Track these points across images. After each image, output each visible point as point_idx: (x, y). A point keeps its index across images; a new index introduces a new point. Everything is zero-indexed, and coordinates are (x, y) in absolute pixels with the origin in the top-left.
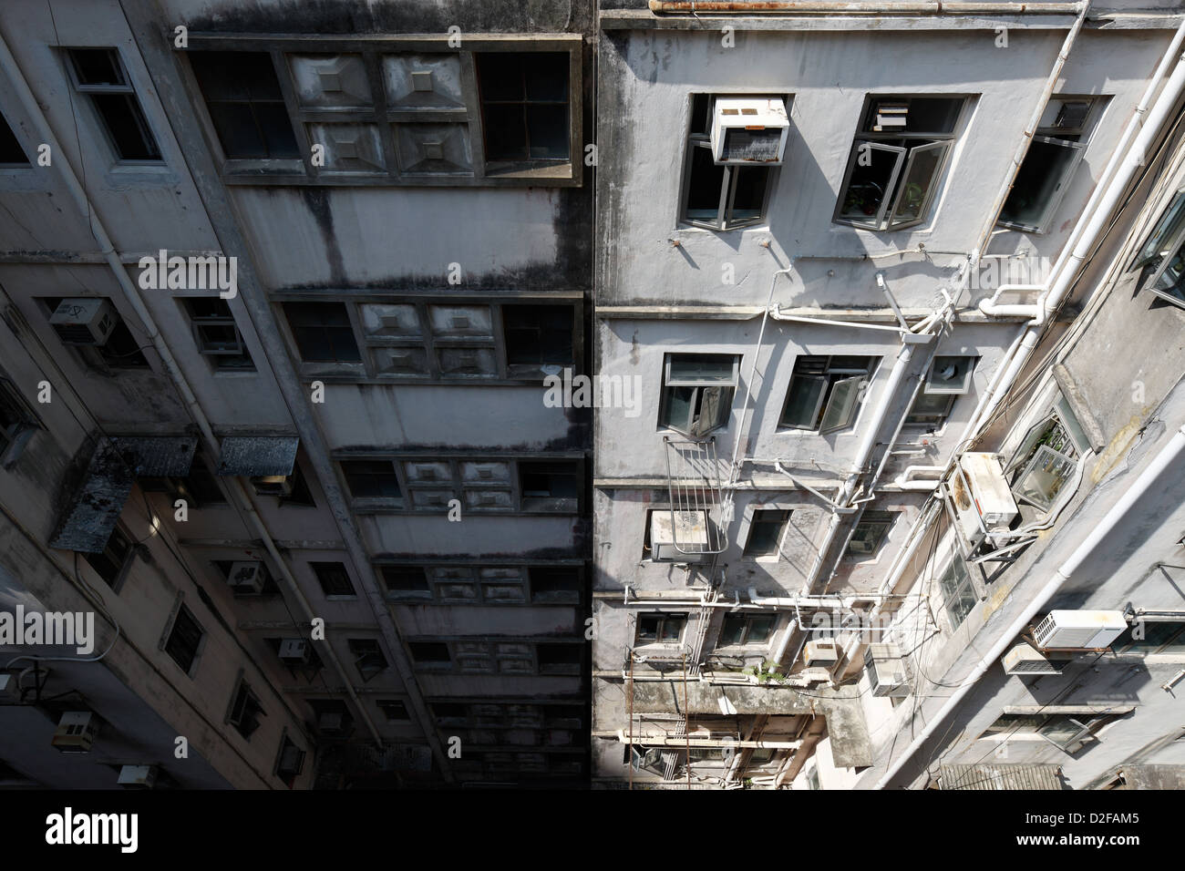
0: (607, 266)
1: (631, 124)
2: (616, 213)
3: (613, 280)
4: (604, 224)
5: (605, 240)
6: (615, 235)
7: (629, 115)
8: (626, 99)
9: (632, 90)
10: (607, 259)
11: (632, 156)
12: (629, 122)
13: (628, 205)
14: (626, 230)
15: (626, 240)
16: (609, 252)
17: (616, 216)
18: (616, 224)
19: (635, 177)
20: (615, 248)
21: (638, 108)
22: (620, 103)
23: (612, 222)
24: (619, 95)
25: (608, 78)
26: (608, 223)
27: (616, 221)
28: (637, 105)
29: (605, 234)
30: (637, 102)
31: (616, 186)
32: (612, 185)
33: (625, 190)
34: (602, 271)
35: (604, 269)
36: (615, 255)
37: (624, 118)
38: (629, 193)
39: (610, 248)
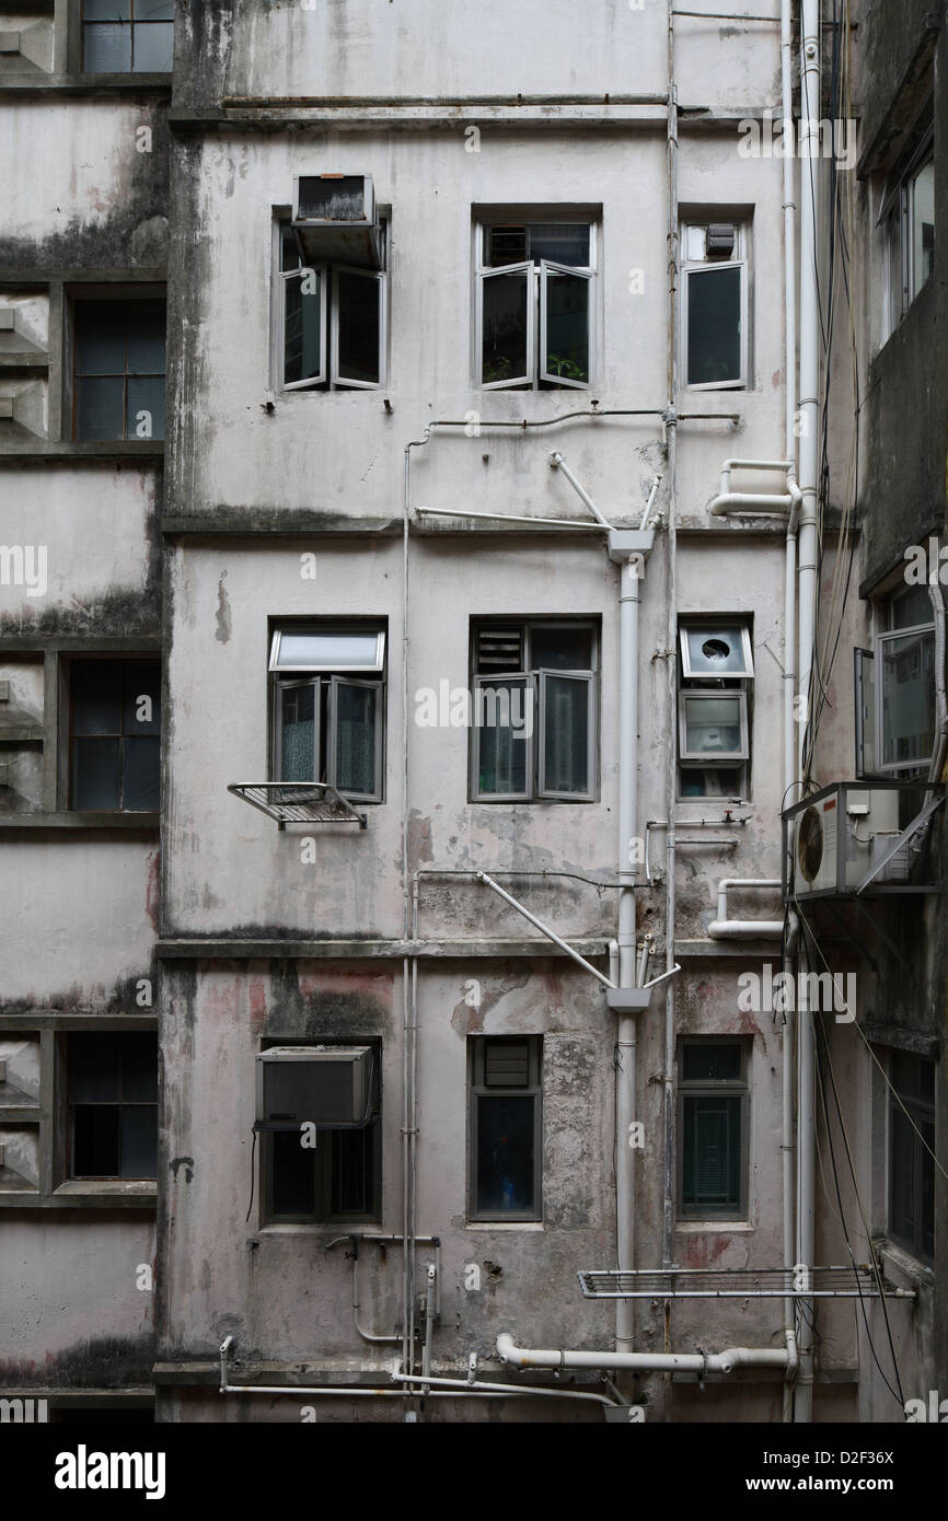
0: (179, 449)
1: (207, 241)
2: (191, 364)
3: (188, 471)
4: (175, 379)
5: (177, 404)
6: (189, 398)
7: (205, 229)
8: (200, 211)
9: (206, 200)
10: (179, 436)
11: (209, 281)
12: (204, 238)
13: (206, 352)
14: (204, 388)
15: (205, 404)
16: (182, 424)
17: (191, 368)
18: (191, 379)
19: (213, 311)
20: (190, 417)
21: (214, 221)
22: (194, 215)
23: (186, 376)
24: (193, 204)
25: (180, 186)
26: (181, 378)
27: (192, 374)
28: (213, 218)
29: (178, 395)
30: (212, 216)
31: (191, 324)
32: (185, 322)
33: (202, 329)
34: (173, 455)
35: (175, 452)
36: (191, 430)
37: (198, 233)
38: (207, 334)
39: (183, 419)
